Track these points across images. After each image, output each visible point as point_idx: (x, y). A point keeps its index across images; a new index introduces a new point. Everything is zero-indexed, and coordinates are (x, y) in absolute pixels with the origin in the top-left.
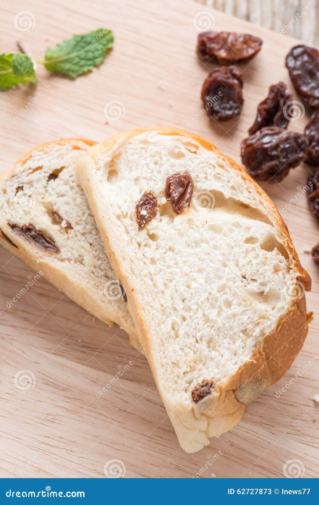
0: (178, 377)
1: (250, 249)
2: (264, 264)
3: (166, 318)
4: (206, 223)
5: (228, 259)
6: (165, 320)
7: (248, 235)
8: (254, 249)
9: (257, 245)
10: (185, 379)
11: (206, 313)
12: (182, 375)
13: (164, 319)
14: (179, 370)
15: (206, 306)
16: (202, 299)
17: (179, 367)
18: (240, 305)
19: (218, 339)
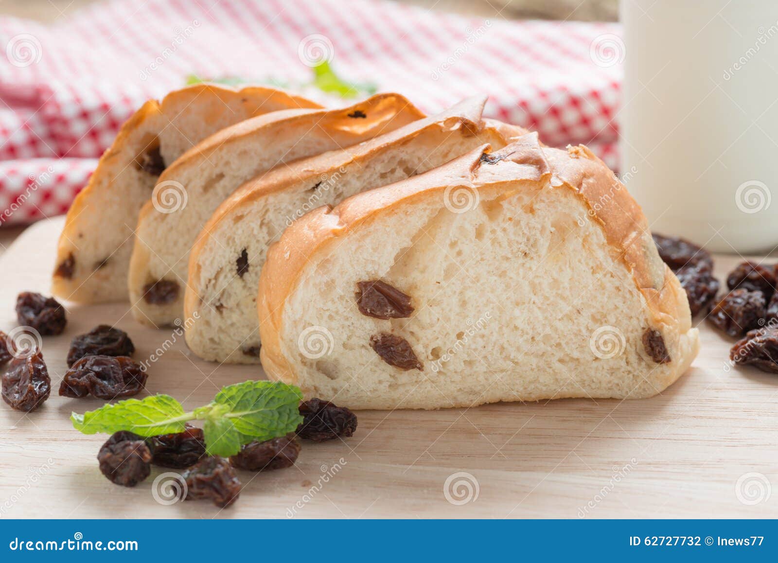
0: (629, 372)
1: (492, 236)
2: (517, 223)
3: (550, 368)
4: (439, 283)
5: (497, 269)
6: (554, 371)
7: (472, 234)
8: (493, 232)
9: (489, 226)
10: (635, 365)
11: (560, 316)
12: (629, 368)
13: (550, 371)
14: (623, 370)
15: (551, 315)
16: (541, 318)
17: (618, 369)
18: (561, 270)
19: (594, 307)
